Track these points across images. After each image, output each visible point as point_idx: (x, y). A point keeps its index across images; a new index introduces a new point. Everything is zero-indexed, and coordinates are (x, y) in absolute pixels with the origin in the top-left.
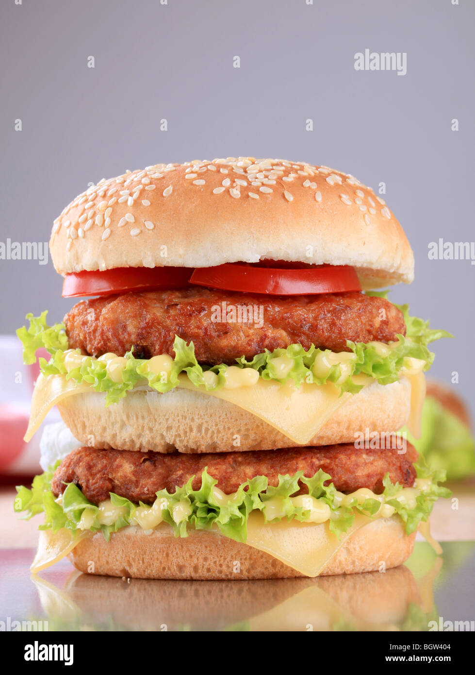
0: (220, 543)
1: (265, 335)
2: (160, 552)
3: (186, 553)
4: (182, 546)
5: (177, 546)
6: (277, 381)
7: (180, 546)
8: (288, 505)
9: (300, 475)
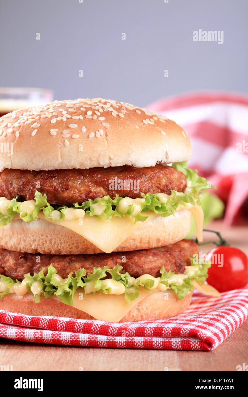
0: (59, 305)
1: (90, 192)
2: (27, 309)
3: (41, 309)
4: (39, 307)
5: (36, 306)
6: (96, 216)
7: (38, 306)
8: (98, 284)
9: (107, 269)
